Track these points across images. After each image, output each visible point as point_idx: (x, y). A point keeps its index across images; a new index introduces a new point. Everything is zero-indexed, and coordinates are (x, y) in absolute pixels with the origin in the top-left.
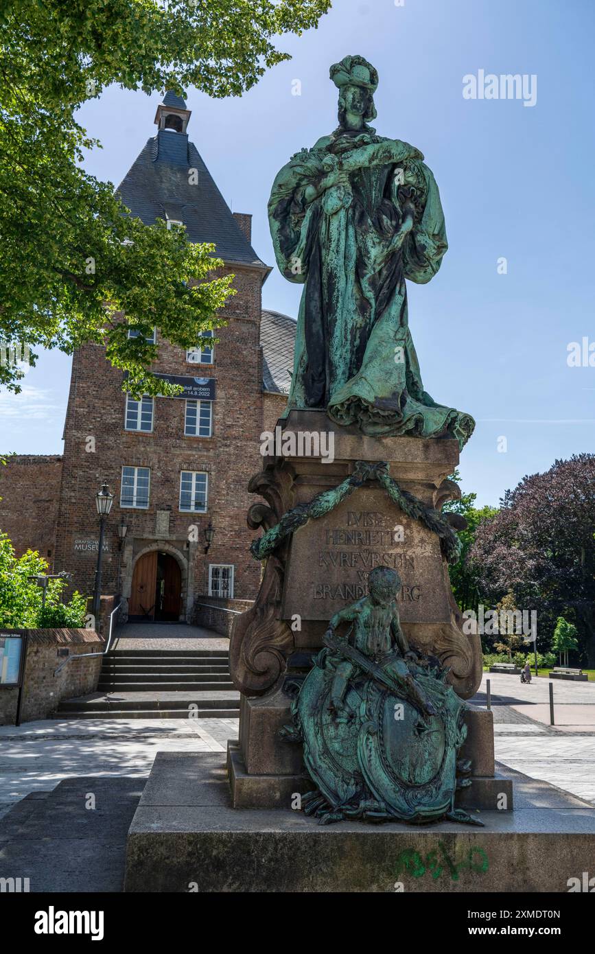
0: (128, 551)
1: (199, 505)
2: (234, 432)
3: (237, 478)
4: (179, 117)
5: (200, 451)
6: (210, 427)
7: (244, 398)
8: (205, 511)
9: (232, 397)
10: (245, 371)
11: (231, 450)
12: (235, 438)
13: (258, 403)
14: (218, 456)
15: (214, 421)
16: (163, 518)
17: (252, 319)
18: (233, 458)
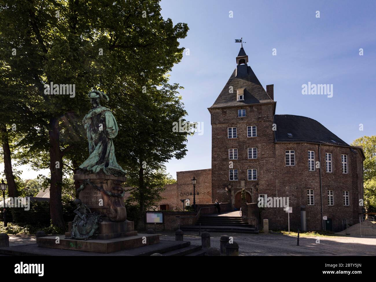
0: (233, 192)
1: (255, 178)
2: (265, 156)
3: (267, 169)
4: (244, 59)
5: (253, 163)
6: (257, 155)
7: (268, 145)
8: (256, 180)
9: (264, 145)
10: (268, 137)
11: (264, 161)
12: (266, 158)
13: (274, 146)
14: (260, 163)
15: (258, 154)
16: (243, 183)
17: (270, 120)
18: (265, 164)
